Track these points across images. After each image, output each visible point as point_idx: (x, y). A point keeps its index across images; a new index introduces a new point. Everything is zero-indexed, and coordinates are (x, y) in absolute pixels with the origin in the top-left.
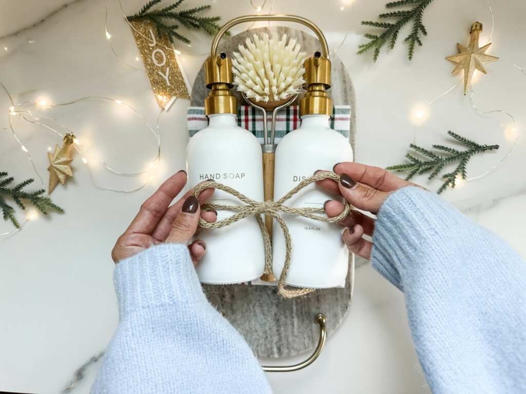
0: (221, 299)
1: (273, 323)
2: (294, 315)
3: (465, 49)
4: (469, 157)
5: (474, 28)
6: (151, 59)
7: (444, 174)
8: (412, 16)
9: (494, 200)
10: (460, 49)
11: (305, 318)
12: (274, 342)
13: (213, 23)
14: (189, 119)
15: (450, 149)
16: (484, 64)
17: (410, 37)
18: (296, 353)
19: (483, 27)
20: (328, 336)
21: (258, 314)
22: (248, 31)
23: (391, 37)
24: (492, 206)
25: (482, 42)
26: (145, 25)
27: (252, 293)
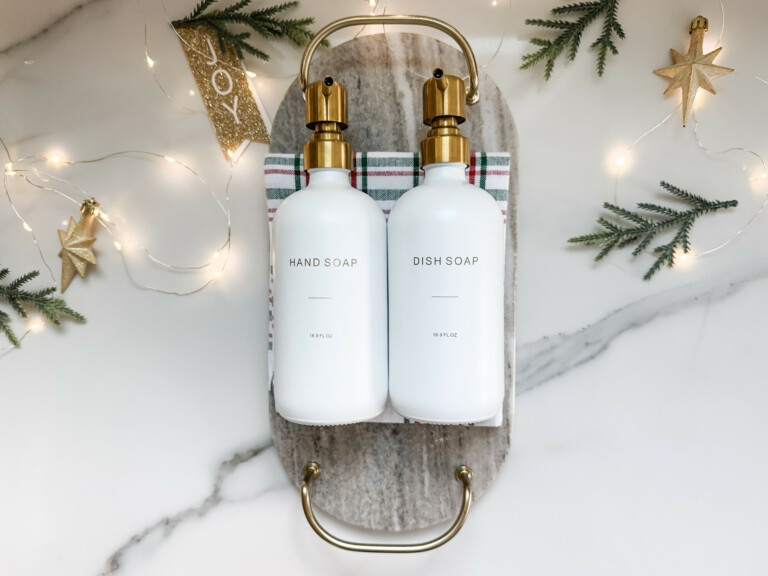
0: (315, 443)
1: (393, 479)
2: (424, 467)
3: (683, 58)
4: (693, 219)
5: (695, 26)
6: (211, 85)
7: (655, 247)
8: (601, 10)
9: (732, 285)
10: (675, 58)
11: (441, 472)
12: (395, 507)
13: (302, 27)
14: (267, 172)
15: (665, 209)
16: (712, 79)
17: (599, 41)
18: (427, 524)
19: (709, 24)
20: (476, 499)
21: (370, 466)
22: (355, 39)
23: (571, 42)
24: (729, 294)
25: (708, 46)
26: (200, 33)
27: (361, 435)
